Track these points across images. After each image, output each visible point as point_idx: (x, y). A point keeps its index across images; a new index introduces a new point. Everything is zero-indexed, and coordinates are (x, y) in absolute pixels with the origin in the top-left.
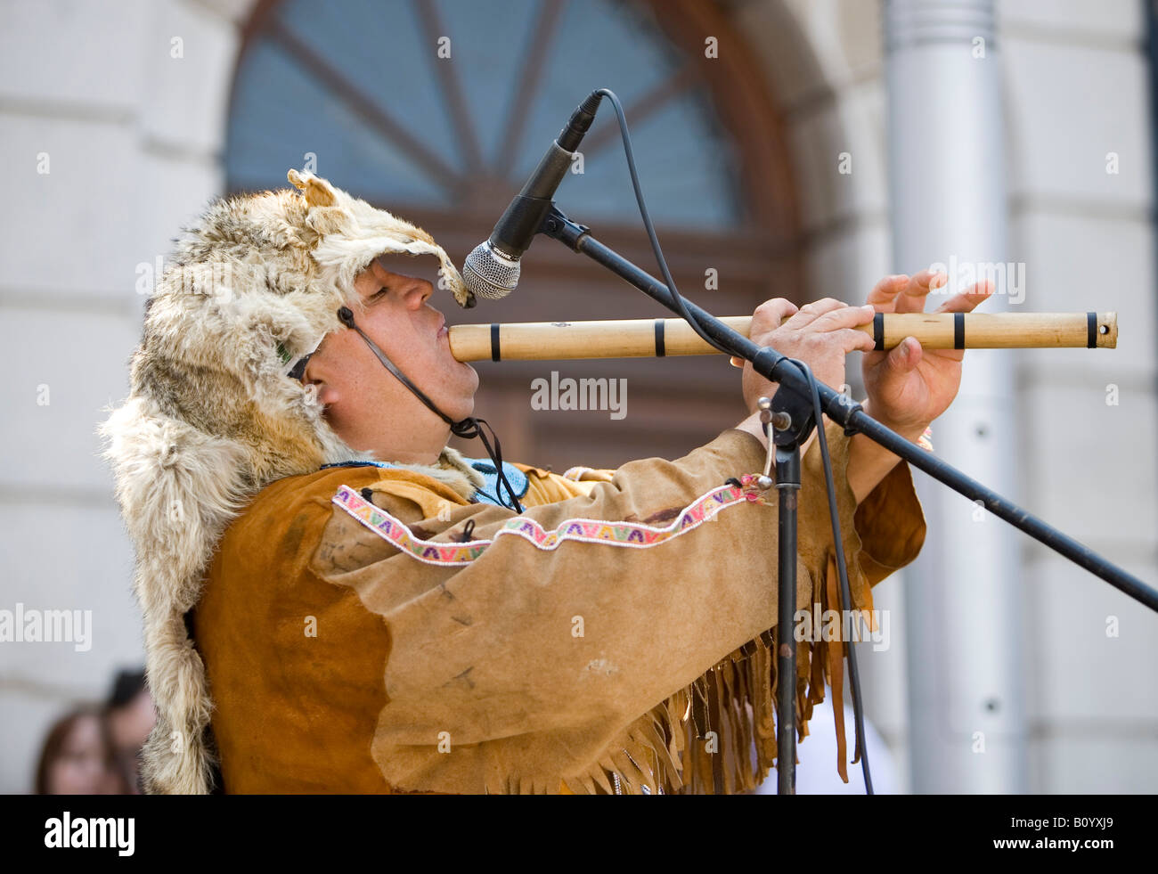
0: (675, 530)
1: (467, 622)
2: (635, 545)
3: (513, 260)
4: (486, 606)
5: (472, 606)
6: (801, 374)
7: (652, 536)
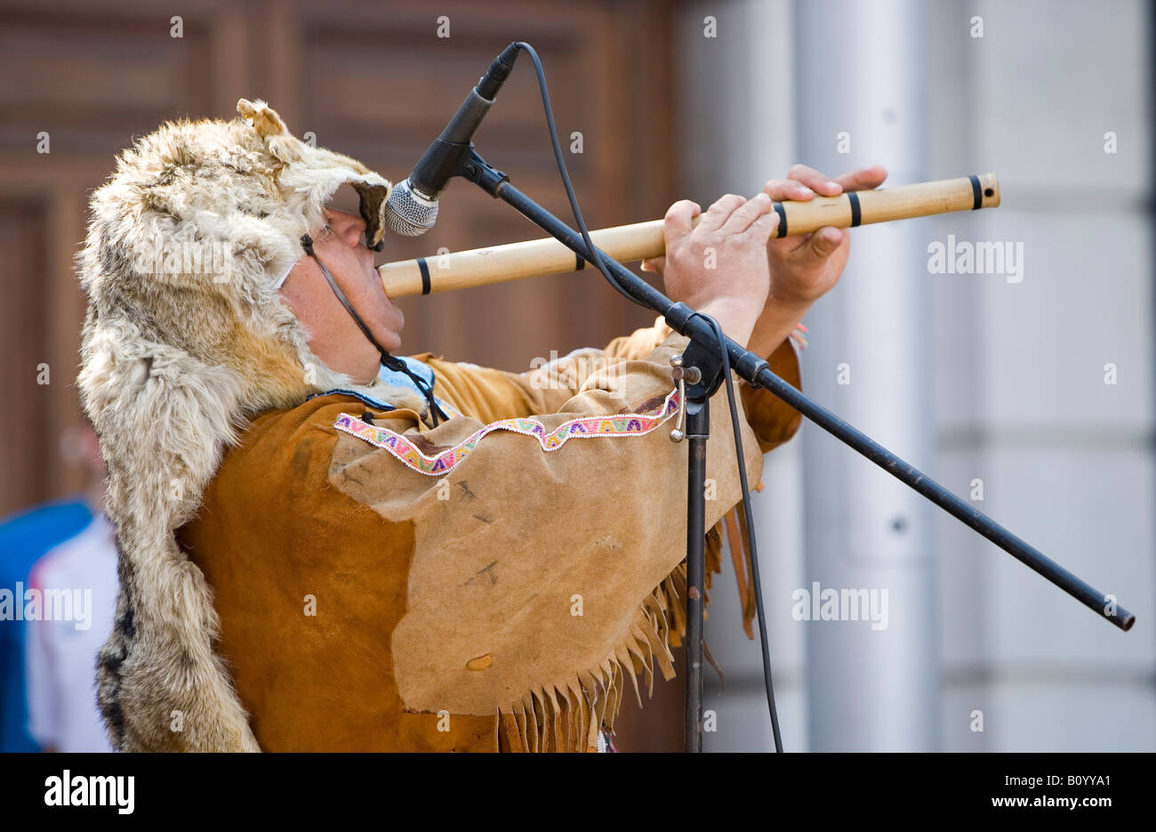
0: (664, 417)
1: (488, 519)
2: (634, 433)
3: (432, 200)
4: (506, 503)
5: (492, 504)
6: (711, 329)
7: (647, 424)
